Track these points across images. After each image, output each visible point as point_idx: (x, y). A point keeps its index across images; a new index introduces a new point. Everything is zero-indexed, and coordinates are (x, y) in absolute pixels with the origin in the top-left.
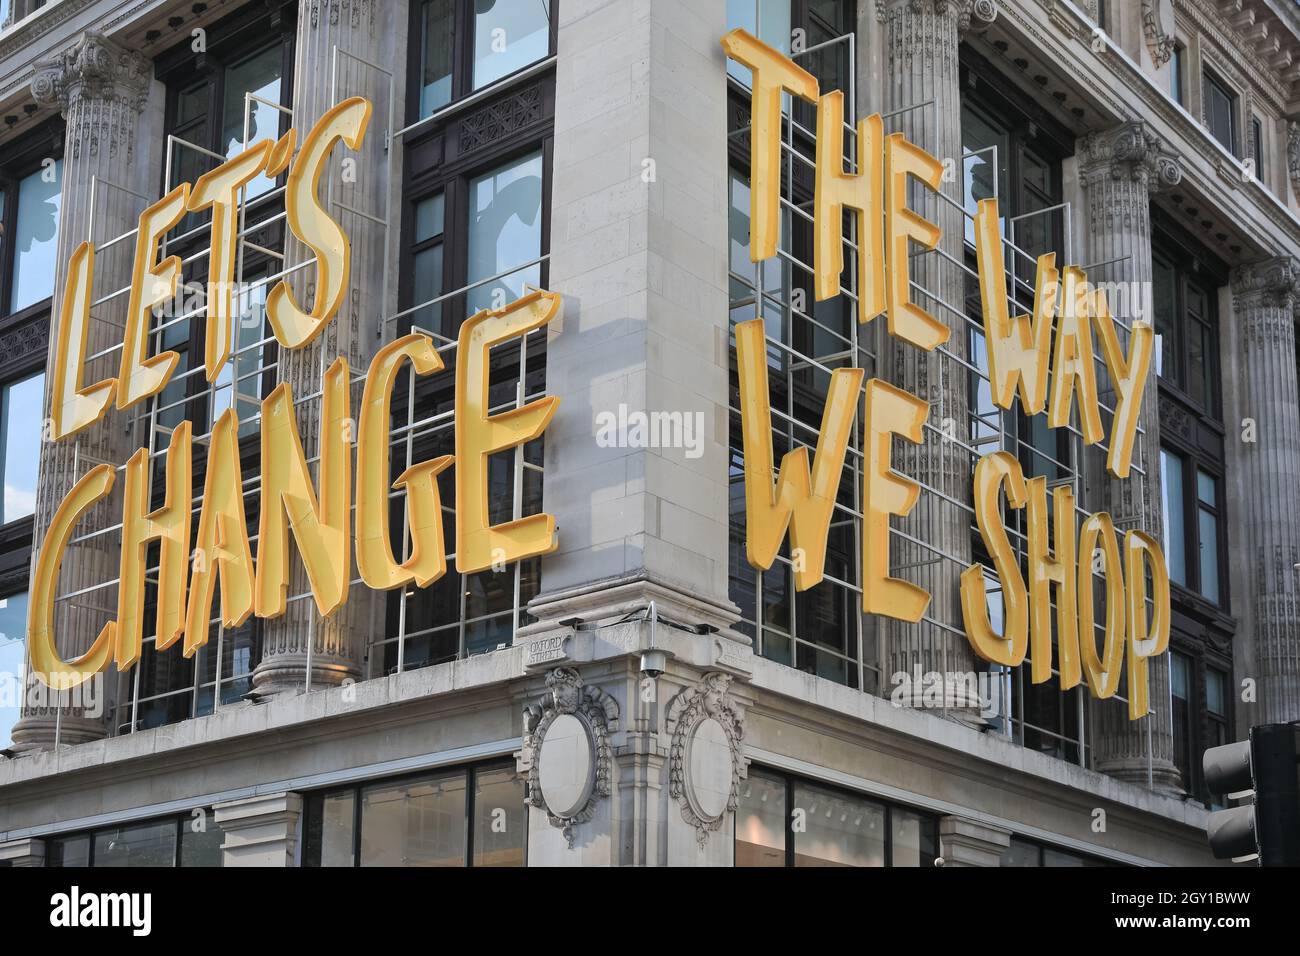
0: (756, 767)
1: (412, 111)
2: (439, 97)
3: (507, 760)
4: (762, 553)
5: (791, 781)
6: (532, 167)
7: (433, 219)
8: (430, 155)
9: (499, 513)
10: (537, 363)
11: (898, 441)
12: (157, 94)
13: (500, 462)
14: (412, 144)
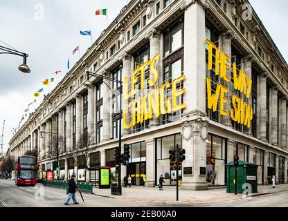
0: (209, 133)
1: (164, 56)
2: (167, 54)
3: (180, 133)
4: (210, 107)
5: (212, 135)
6: (180, 61)
7: (167, 69)
8: (166, 61)
9: (178, 104)
10: (182, 85)
11: (225, 93)
12: (133, 58)
13: (178, 98)
14: (164, 60)
